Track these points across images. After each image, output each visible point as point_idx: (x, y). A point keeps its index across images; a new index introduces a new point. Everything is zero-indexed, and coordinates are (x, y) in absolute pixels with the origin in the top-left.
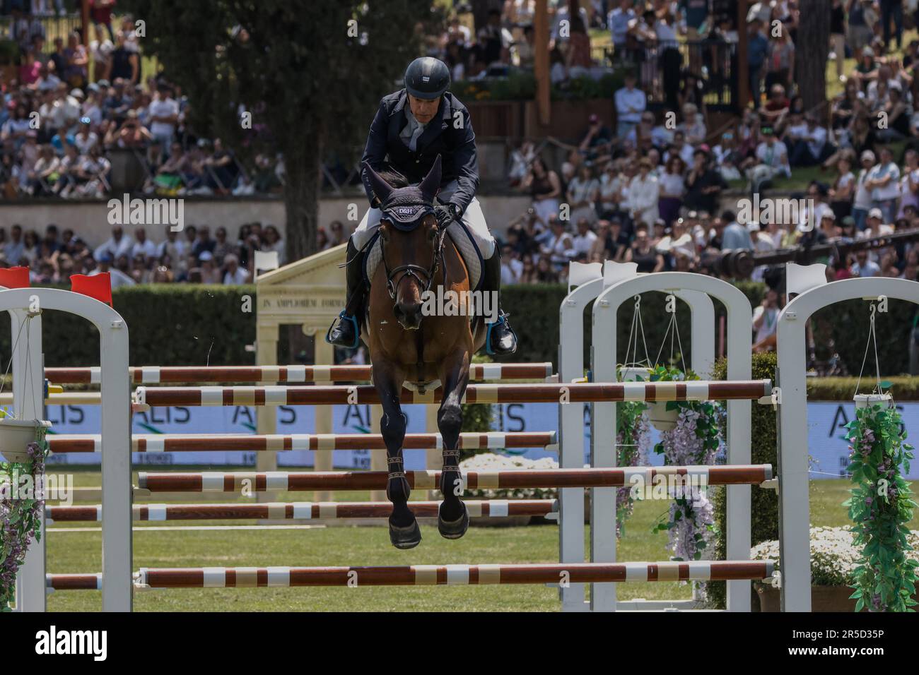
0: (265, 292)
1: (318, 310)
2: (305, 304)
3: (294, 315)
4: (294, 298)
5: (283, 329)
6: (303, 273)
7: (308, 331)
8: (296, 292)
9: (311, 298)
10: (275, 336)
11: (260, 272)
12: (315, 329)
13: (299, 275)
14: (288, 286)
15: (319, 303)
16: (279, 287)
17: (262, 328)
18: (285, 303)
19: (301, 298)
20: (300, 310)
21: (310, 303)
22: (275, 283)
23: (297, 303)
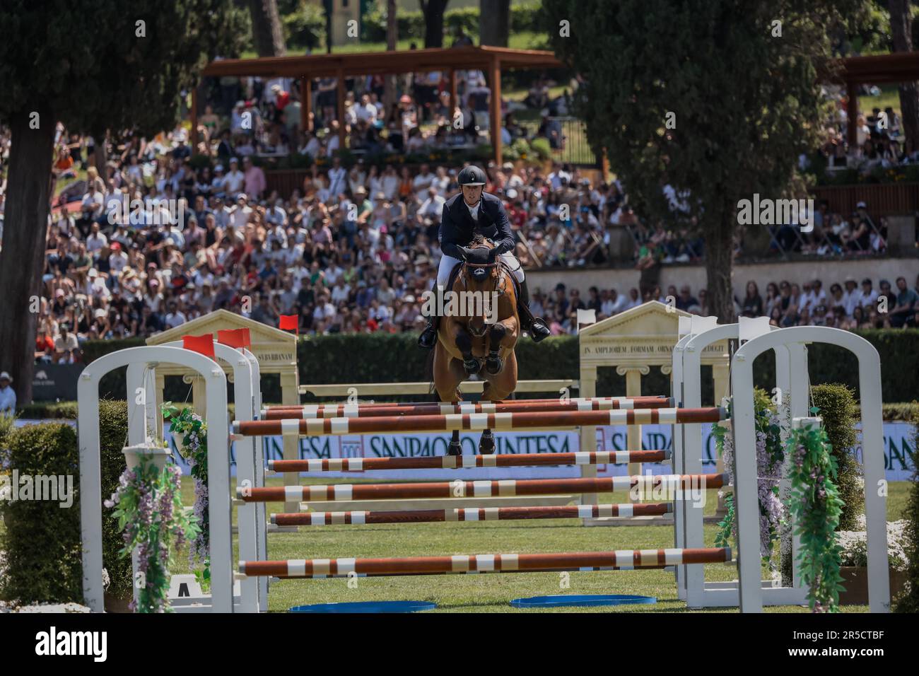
0: (585, 342)
1: (628, 355)
2: (617, 350)
3: (609, 359)
4: (608, 346)
5: (600, 370)
6: (616, 326)
7: (620, 372)
8: (609, 341)
9: (622, 345)
10: (595, 376)
11: (581, 326)
12: (626, 370)
13: (612, 327)
14: (604, 336)
15: (628, 349)
16: (596, 336)
17: (583, 370)
18: (601, 350)
19: (614, 345)
20: (614, 355)
21: (622, 350)
22: (593, 334)
23: (611, 349)
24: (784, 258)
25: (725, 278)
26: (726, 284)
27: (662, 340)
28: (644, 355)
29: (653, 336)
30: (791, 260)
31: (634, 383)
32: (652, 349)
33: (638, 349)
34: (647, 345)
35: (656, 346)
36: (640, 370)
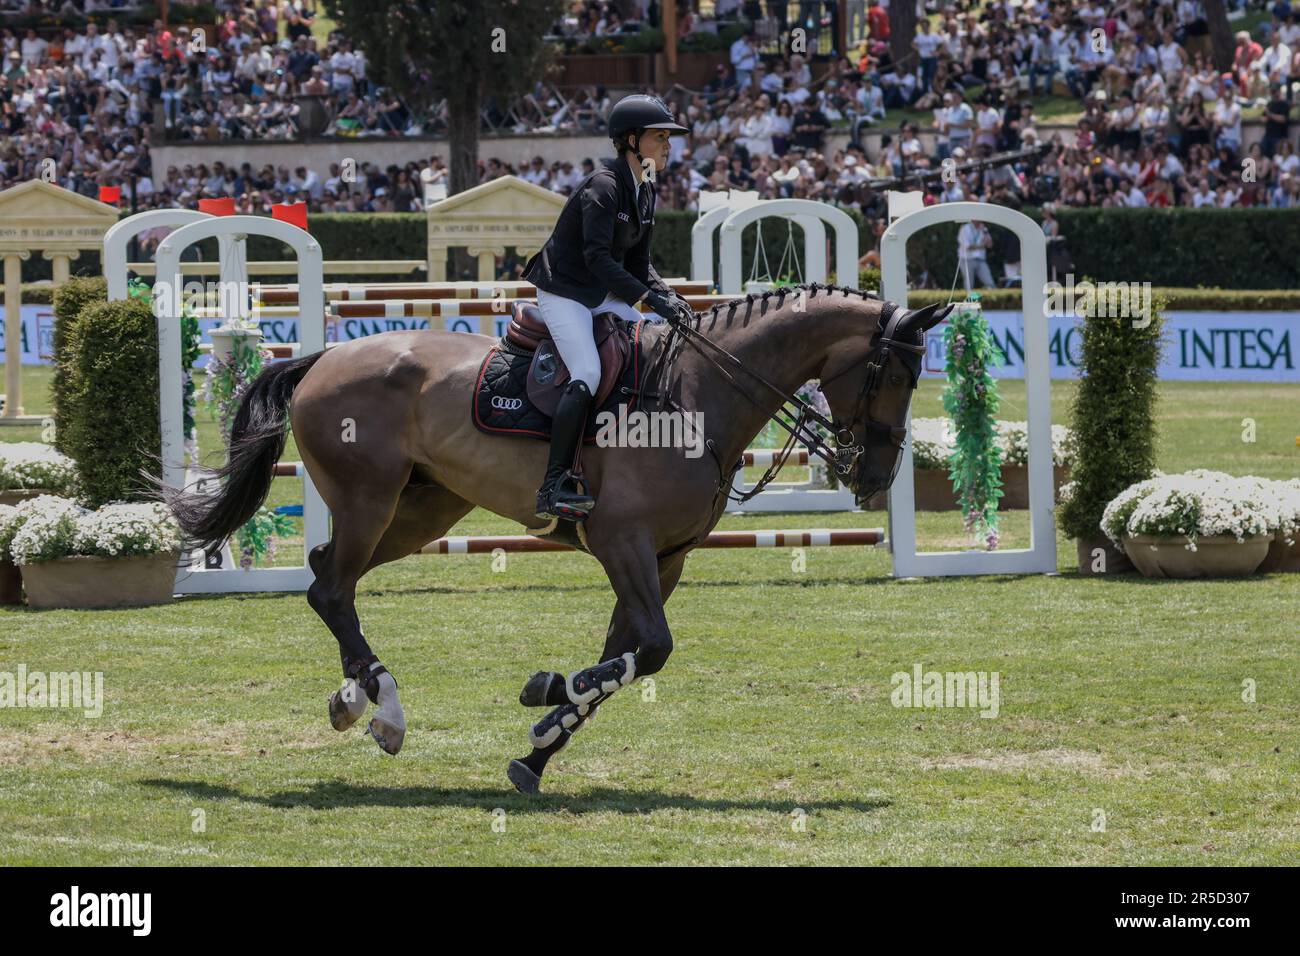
0: (434, 220)
1: (481, 234)
2: (469, 229)
3: (460, 238)
4: (460, 224)
5: (451, 250)
6: (468, 203)
7: (472, 253)
8: (462, 219)
9: (475, 224)
10: (444, 257)
11: (432, 202)
12: (479, 251)
13: (464, 204)
14: (455, 214)
15: (482, 228)
16: (447, 214)
17: (432, 250)
18: (452, 229)
19: (465, 224)
20: (465, 235)
21: (474, 229)
22: (443, 211)
23: (462, 229)
24: (494, 133)
25: (470, 153)
26: (471, 159)
27: (519, 218)
28: (499, 235)
29: (508, 213)
30: (502, 137)
31: (487, 266)
32: (507, 229)
33: (492, 229)
34: (502, 224)
35: (511, 225)
36: (494, 250)
